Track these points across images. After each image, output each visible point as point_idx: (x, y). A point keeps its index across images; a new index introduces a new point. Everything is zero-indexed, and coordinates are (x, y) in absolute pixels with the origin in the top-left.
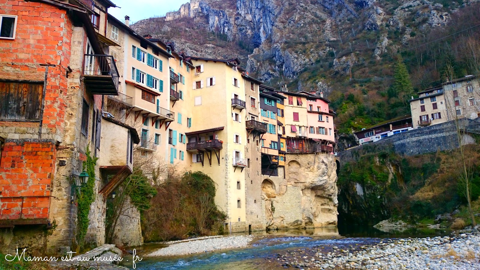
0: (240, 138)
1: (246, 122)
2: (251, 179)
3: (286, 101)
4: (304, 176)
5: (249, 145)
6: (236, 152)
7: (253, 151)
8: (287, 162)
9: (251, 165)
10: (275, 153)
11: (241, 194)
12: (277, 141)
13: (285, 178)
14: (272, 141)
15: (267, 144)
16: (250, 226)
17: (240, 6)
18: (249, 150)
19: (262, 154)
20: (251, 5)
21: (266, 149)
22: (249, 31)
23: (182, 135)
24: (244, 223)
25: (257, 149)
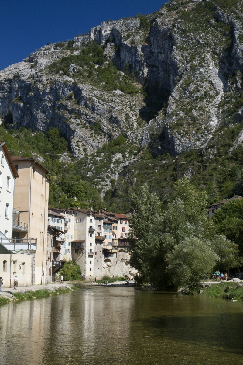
0: (92, 244)
1: (95, 237)
2: (97, 260)
3: (119, 222)
4: (126, 256)
5: (97, 246)
6: (90, 250)
7: (98, 248)
8: (118, 250)
9: (97, 254)
10: (111, 247)
11: (92, 266)
12: (111, 242)
13: (117, 258)
14: (109, 243)
15: (106, 244)
16: (95, 278)
17: (153, 42)
18: (97, 248)
19: (103, 249)
20: (163, 44)
21: (106, 246)
22: (162, 73)
23: (69, 243)
24: (93, 277)
25: (100, 247)
